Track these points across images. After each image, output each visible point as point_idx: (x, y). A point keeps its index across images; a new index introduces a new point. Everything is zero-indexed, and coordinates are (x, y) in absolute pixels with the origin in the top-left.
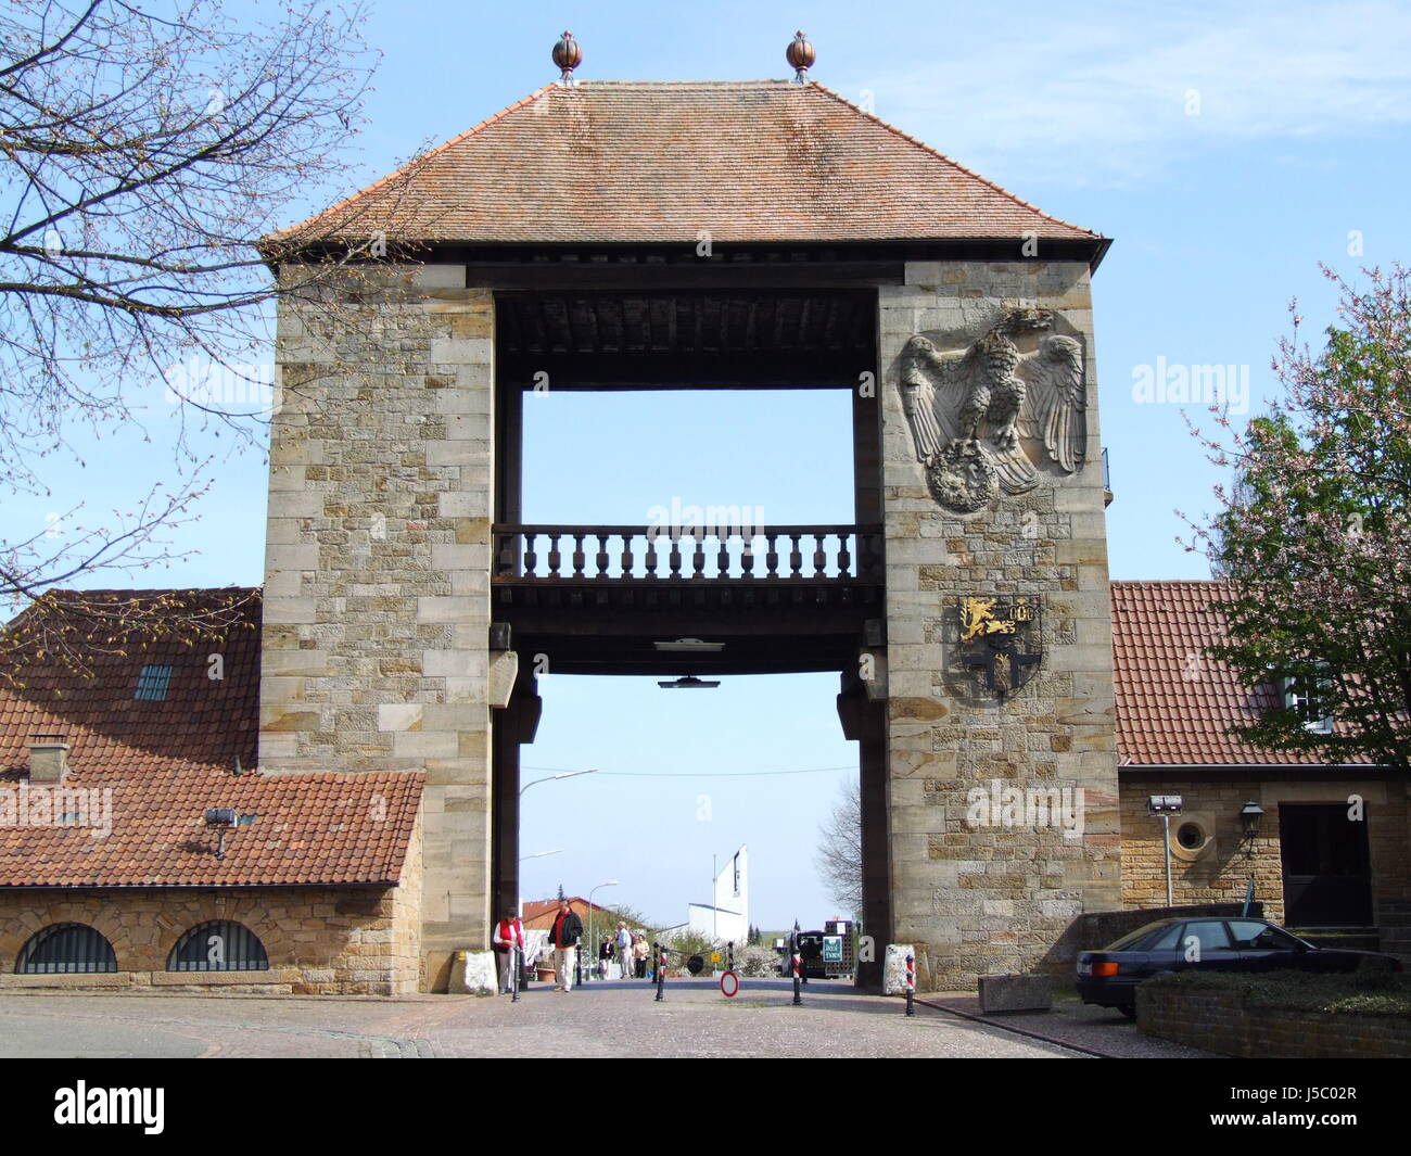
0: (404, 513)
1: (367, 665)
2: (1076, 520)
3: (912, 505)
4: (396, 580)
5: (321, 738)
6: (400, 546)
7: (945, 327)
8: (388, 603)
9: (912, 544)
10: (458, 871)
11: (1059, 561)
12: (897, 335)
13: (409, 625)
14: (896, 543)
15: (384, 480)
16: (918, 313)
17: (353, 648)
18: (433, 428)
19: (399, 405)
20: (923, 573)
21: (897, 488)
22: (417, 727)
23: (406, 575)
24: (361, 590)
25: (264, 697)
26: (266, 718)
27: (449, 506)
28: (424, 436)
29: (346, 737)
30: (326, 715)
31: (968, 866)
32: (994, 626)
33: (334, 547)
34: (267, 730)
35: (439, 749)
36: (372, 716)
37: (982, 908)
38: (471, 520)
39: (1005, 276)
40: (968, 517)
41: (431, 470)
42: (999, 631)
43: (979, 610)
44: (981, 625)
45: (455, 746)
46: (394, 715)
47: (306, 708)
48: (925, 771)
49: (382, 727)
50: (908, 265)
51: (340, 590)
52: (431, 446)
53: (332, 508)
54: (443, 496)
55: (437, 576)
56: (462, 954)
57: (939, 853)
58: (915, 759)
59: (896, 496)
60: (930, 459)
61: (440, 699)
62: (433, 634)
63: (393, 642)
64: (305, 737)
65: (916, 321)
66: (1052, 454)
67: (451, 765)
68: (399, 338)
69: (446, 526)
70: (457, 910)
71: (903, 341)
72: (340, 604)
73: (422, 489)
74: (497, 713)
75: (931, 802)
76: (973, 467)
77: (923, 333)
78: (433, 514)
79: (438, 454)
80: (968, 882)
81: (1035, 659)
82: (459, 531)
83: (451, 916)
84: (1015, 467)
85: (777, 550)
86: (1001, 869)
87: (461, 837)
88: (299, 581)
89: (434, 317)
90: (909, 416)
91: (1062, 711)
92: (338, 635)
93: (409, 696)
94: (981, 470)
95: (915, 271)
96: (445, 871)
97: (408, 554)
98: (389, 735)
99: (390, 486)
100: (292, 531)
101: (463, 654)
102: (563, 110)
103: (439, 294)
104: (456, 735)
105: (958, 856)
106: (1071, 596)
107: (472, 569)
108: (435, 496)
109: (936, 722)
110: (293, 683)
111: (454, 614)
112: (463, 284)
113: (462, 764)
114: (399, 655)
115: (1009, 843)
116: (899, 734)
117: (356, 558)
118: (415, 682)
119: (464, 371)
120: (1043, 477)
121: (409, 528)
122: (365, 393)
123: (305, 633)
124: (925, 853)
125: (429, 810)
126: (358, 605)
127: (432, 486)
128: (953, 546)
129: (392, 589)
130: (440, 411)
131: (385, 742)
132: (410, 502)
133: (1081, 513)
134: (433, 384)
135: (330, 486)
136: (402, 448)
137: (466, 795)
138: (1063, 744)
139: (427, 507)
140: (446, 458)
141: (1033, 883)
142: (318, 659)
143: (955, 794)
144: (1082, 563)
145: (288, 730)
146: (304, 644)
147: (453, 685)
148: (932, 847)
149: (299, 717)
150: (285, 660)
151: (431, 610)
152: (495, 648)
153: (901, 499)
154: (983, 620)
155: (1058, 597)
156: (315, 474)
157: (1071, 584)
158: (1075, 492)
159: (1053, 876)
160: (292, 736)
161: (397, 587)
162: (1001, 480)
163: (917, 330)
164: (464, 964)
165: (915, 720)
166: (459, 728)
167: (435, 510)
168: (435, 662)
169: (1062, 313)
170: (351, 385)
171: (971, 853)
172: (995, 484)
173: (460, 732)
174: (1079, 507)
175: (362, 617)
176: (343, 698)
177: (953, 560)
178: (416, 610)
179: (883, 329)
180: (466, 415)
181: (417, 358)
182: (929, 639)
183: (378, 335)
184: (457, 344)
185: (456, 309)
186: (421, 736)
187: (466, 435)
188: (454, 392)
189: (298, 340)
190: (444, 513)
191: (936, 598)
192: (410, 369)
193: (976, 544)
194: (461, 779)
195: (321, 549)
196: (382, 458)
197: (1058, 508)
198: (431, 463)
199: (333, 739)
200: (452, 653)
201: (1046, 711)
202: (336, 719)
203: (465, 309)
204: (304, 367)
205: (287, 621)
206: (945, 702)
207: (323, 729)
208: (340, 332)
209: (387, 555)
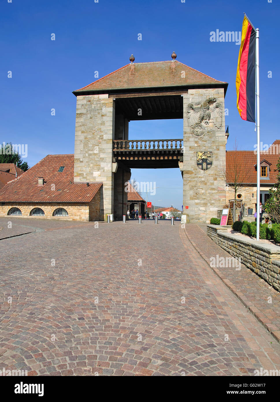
0: (97, 138)
3: (188, 135)
5: (84, 178)
6: (97, 144)
7: (196, 101)
8: (95, 154)
9: (188, 142)
10: (106, 201)
11: (216, 145)
12: (186, 103)
13: (98, 158)
14: (185, 142)
15: (94, 133)
16: (190, 99)
17: (89, 162)
18: (103, 123)
19: (97, 120)
20: (190, 147)
22: (100, 176)
24: (90, 152)
25: (75, 171)
26: (75, 174)
27: (105, 137)
29: (88, 178)
30: (85, 174)
31: (197, 201)
32: (203, 157)
33: (86, 145)
34: (75, 176)
35: (104, 180)
36: (92, 174)
37: (199, 208)
38: (109, 139)
39: (207, 92)
40: (199, 137)
43: (200, 154)
44: (201, 157)
45: (106, 179)
46: (96, 174)
47: (82, 172)
48: (190, 184)
49: (94, 176)
51: (87, 152)
52: (102, 126)
53: (86, 138)
54: (104, 135)
55: (103, 149)
56: (107, 215)
57: (192, 199)
58: (187, 182)
59: (185, 133)
60: (192, 126)
61: (104, 171)
62: (102, 159)
63: (96, 161)
64: (81, 177)
66: (215, 125)
67: (105, 182)
68: (97, 108)
69: (105, 140)
70: (106, 207)
71: (188, 104)
72: (87, 155)
74: (113, 173)
75: (191, 189)
77: (192, 103)
78: (102, 139)
79: (103, 128)
80: (197, 204)
81: (211, 164)
82: (107, 141)
84: (209, 128)
86: (203, 202)
87: (107, 195)
88: (80, 151)
89: (103, 104)
91: (216, 173)
92: (87, 160)
93: (98, 170)
94: (201, 128)
95: (190, 91)
97: (98, 146)
101: (107, 163)
105: (195, 199)
106: (218, 152)
107: (109, 148)
108: (103, 135)
109: (192, 175)
110: (79, 168)
111: (106, 156)
112: (108, 97)
113: (107, 182)
114: (97, 163)
115: (205, 197)
116: (185, 177)
117: (90, 146)
118: (99, 168)
119: (108, 113)
121: (99, 141)
122: (91, 118)
123: (81, 160)
124: (189, 199)
126: (90, 155)
127: (102, 134)
128: (196, 142)
129: (95, 152)
130: (104, 120)
131: (94, 178)
132: (99, 136)
133: (220, 136)
134: (102, 116)
135: (85, 134)
136: (98, 127)
137: (108, 187)
138: (215, 179)
139: (101, 137)
140: (105, 129)
141: (209, 204)
142: (83, 164)
143: (195, 188)
144: (221, 146)
145: (78, 176)
146: (81, 162)
147: (106, 168)
149: (80, 174)
150: (78, 164)
151: (102, 155)
152: (113, 162)
154: (201, 156)
155: (216, 152)
156: (83, 132)
157: (218, 149)
158: (219, 132)
159: (213, 203)
160: (79, 177)
161: (97, 151)
162: (206, 130)
163: (190, 103)
165: (188, 174)
167: (103, 138)
168: (103, 165)
169: (218, 98)
170: (89, 116)
171: (198, 198)
172: (204, 131)
173: (107, 177)
174: (220, 135)
175: (91, 157)
176: (87, 170)
177: (196, 145)
178: (100, 156)
179: (184, 102)
180: (108, 121)
181: (100, 111)
182: (191, 160)
183: (93, 108)
184: (107, 108)
185: (107, 102)
186: (100, 177)
187: (108, 124)
188: (106, 117)
189: (80, 109)
190: (104, 138)
191: (192, 152)
192: (99, 113)
193: (200, 142)
194: (107, 185)
195: (84, 145)
196: (94, 129)
197: (216, 135)
198: (102, 130)
199: (86, 178)
200: (105, 163)
201: (213, 173)
202: (87, 174)
203: (108, 102)
204: (81, 114)
205: (79, 158)
206: (194, 171)
207: (84, 176)
208: (86, 107)
209: (95, 146)
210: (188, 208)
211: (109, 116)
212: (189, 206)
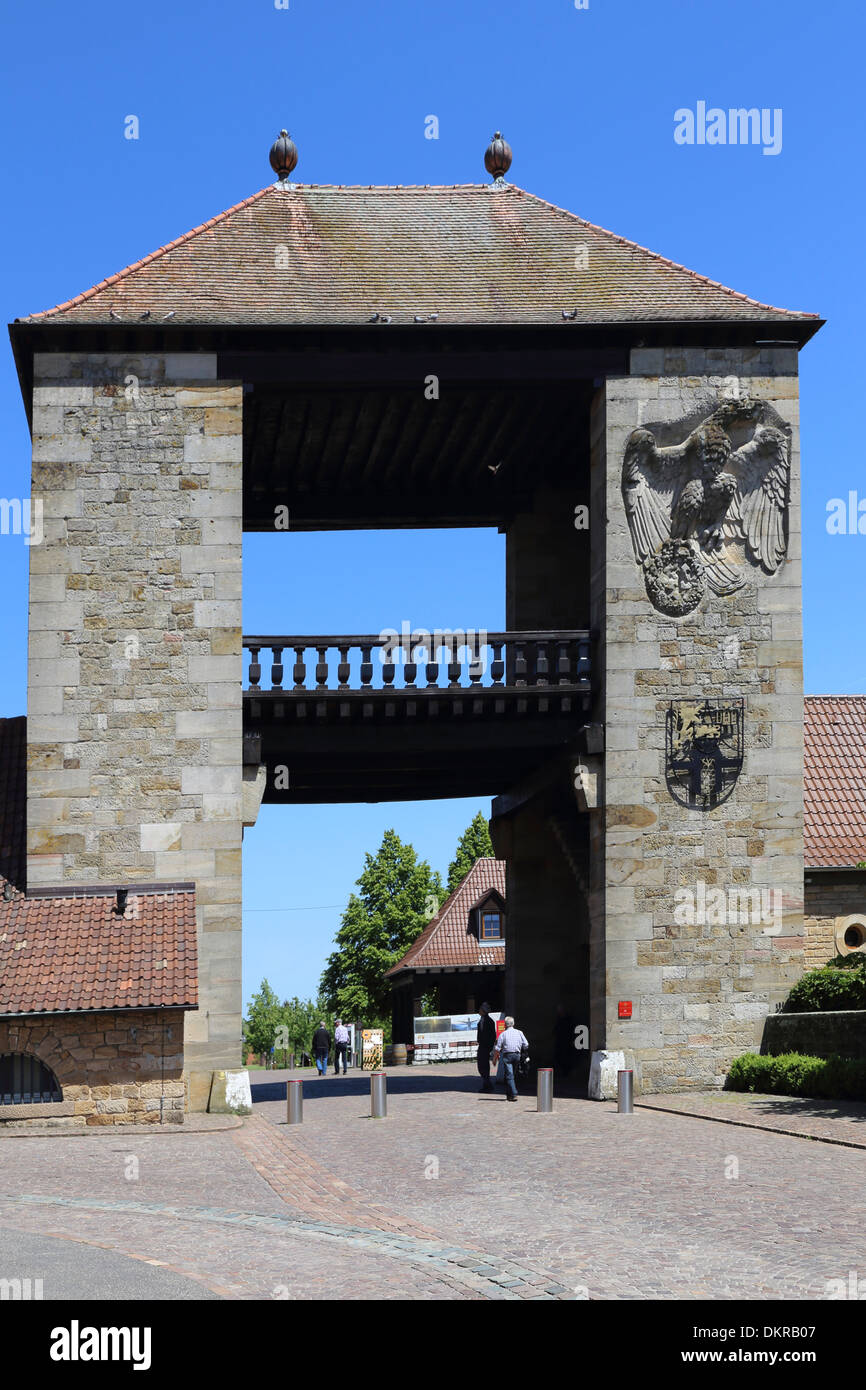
0: (158, 624)
1: (129, 783)
2: (776, 621)
3: (629, 608)
4: (155, 695)
5: (86, 861)
6: (158, 659)
8: (147, 719)
9: (629, 647)
10: (215, 992)
11: (760, 664)
12: (621, 427)
13: (167, 742)
14: (616, 648)
15: (142, 588)
16: (641, 404)
17: (115, 766)
18: (189, 531)
19: (154, 508)
20: (639, 678)
21: (618, 590)
22: (178, 846)
23: (166, 689)
24: (121, 706)
25: (31, 820)
26: (33, 841)
27: (205, 616)
28: (180, 542)
29: (111, 859)
30: (91, 837)
31: (670, 971)
32: (702, 731)
33: (94, 658)
34: (33, 853)
35: (199, 869)
36: (134, 835)
37: (683, 1012)
38: (225, 630)
39: (720, 364)
40: (681, 620)
41: (185, 577)
42: (706, 735)
43: (688, 713)
45: (211, 865)
46: (155, 835)
47: (72, 829)
48: (636, 878)
49: (144, 848)
50: (634, 352)
51: (101, 707)
52: (186, 550)
53: (92, 619)
54: (198, 605)
55: (195, 689)
56: (222, 1074)
57: (647, 960)
58: (627, 868)
59: (617, 599)
60: (647, 561)
61: (198, 818)
62: (188, 749)
63: (154, 758)
64: (71, 860)
65: (639, 412)
66: (756, 554)
67: (209, 884)
68: (154, 435)
69: (202, 637)
70: (216, 1031)
71: (627, 434)
72: (102, 721)
73: (178, 598)
75: (641, 909)
76: (685, 567)
77: (646, 426)
78: (186, 624)
79: (191, 559)
80: (671, 987)
81: (738, 762)
82: (212, 640)
83: (210, 1036)
84: (722, 568)
86: (699, 973)
87: (220, 957)
88: (61, 697)
89: (189, 410)
90: (629, 516)
91: (758, 815)
92: (97, 753)
93: (168, 814)
94: (693, 570)
95: (639, 356)
96: (204, 991)
97: (165, 667)
98: (151, 855)
99: (147, 595)
100: (53, 643)
101: (218, 770)
103: (191, 383)
104: (213, 854)
105: (665, 962)
106: (770, 698)
107: (226, 684)
108: (191, 606)
109: (647, 829)
110: (60, 804)
111: (209, 730)
112: (215, 374)
113: (219, 882)
114: (159, 772)
115: (707, 948)
116: (614, 842)
117: (115, 672)
118: (173, 799)
119: (216, 470)
120: (750, 575)
121: (167, 640)
122: (121, 497)
123: (68, 752)
124: (634, 960)
126: (118, 723)
127: (187, 595)
128: (667, 649)
129: (151, 704)
130: (195, 513)
131: (147, 862)
132: (167, 611)
133: (780, 614)
134: (186, 486)
135: (89, 597)
136: (159, 554)
137: (222, 915)
138: (756, 849)
139: (182, 618)
140: (201, 564)
141: (727, 987)
142: (78, 779)
143: (662, 901)
144: (780, 665)
145: (52, 853)
146: (67, 763)
147: (210, 803)
148: (640, 951)
149: (64, 839)
150: (51, 782)
151: (188, 726)
152: (249, 768)
153: (621, 602)
154: (692, 724)
155: (757, 701)
156: (75, 584)
157: (768, 686)
158: (777, 593)
159: (746, 979)
160: (58, 860)
161: (156, 701)
162: (710, 580)
163: (640, 423)
164: (224, 1083)
165: (628, 827)
166: (217, 846)
167: (191, 619)
168: (193, 779)
169: (771, 403)
170: (107, 483)
171: (675, 958)
172: (704, 585)
173: (216, 851)
174: (779, 607)
175: (122, 734)
176: (106, 816)
177: (666, 664)
178: (174, 727)
179: (609, 421)
180: (218, 518)
181: (170, 456)
182: (642, 746)
183: (132, 432)
184: (211, 442)
185: (208, 403)
186: (178, 855)
187: (220, 539)
188: (207, 494)
189: (53, 437)
190: (199, 622)
191: (650, 702)
192: (164, 468)
193: (687, 647)
194: (219, 898)
195: (82, 662)
196: (138, 564)
197: (761, 609)
198: (187, 570)
199: (96, 861)
200: (207, 770)
201: (744, 817)
202: (101, 839)
203: (215, 403)
204: (61, 467)
205: (51, 740)
206: (656, 810)
207: (88, 851)
208: (93, 426)
209: (148, 668)
210: (630, 1011)
211: (221, 491)
212: (634, 1001)
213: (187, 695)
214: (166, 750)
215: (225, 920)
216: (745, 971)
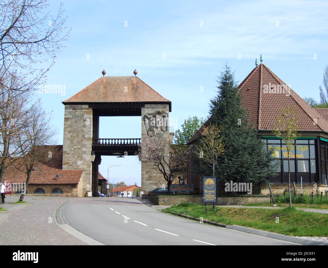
0: (80, 137)
1: (76, 156)
3: (145, 136)
4: (79, 146)
5: (70, 165)
6: (80, 141)
7: (150, 113)
8: (79, 149)
10: (87, 182)
12: (143, 114)
13: (81, 151)
15: (78, 133)
17: (74, 154)
19: (80, 123)
21: (143, 134)
22: (82, 164)
24: (75, 147)
25: (63, 160)
26: (63, 163)
27: (86, 136)
28: (83, 127)
29: (73, 165)
30: (71, 163)
31: (151, 182)
33: (72, 141)
34: (63, 164)
35: (85, 167)
36: (76, 163)
37: (152, 187)
38: (89, 138)
39: (158, 106)
40: (152, 138)
41: (84, 131)
45: (87, 166)
46: (79, 163)
47: (68, 162)
48: (145, 170)
49: (78, 164)
50: (145, 105)
51: (73, 147)
53: (72, 136)
54: (86, 135)
55: (85, 145)
58: (144, 168)
60: (147, 130)
61: (85, 161)
62: (84, 152)
63: (79, 153)
64: (68, 165)
65: (146, 112)
66: (163, 129)
67: (86, 169)
68: (80, 114)
69: (86, 139)
71: (144, 115)
72: (72, 149)
74: (92, 162)
75: (146, 174)
76: (153, 131)
77: (147, 114)
78: (84, 137)
79: (85, 129)
80: (151, 184)
84: (158, 131)
85: (128, 142)
86: (155, 182)
87: (88, 178)
88: (67, 146)
89: (85, 112)
90: (145, 124)
92: (72, 153)
93: (81, 160)
94: (154, 131)
95: (146, 106)
96: (86, 182)
97: (81, 142)
98: (79, 165)
99: (79, 134)
100: (66, 139)
101: (88, 155)
102: (103, 81)
103: (85, 109)
105: (150, 180)
107: (89, 144)
109: (147, 164)
110: (67, 158)
111: (87, 150)
112: (88, 107)
113: (88, 169)
114: (80, 155)
115: (156, 179)
117: (74, 143)
118: (82, 158)
120: (162, 132)
121: (81, 139)
122: (76, 122)
123: (68, 152)
124: (145, 180)
125: (83, 174)
126: (75, 149)
127: (84, 133)
129: (79, 147)
130: (85, 124)
131: (78, 166)
132: (81, 136)
133: (166, 137)
134: (84, 120)
135: (71, 134)
136: (80, 129)
137: (88, 173)
139: (83, 136)
141: (159, 184)
142: (70, 155)
143: (149, 173)
146: (68, 154)
147: (87, 159)
148: (146, 179)
149: (67, 163)
150: (66, 156)
151: (84, 149)
152: (92, 154)
156: (69, 132)
157: (165, 146)
158: (166, 134)
159: (161, 183)
161: (80, 146)
163: (146, 113)
164: (88, 193)
165: (144, 163)
168: (84, 156)
169: (165, 111)
170: (74, 120)
171: (151, 180)
172: (156, 133)
173: (88, 165)
175: (75, 150)
176: (73, 160)
178: (82, 149)
181: (82, 117)
183: (77, 114)
184: (87, 115)
188: (87, 121)
189: (67, 115)
192: (81, 118)
194: (88, 171)
195: (70, 142)
196: (78, 130)
200: (86, 155)
203: (88, 111)
204: (68, 118)
205: (66, 151)
206: (148, 161)
207: (70, 164)
208: (72, 114)
209: (78, 142)
213: (84, 146)
214: (81, 152)
215: (89, 173)
216: (161, 182)
